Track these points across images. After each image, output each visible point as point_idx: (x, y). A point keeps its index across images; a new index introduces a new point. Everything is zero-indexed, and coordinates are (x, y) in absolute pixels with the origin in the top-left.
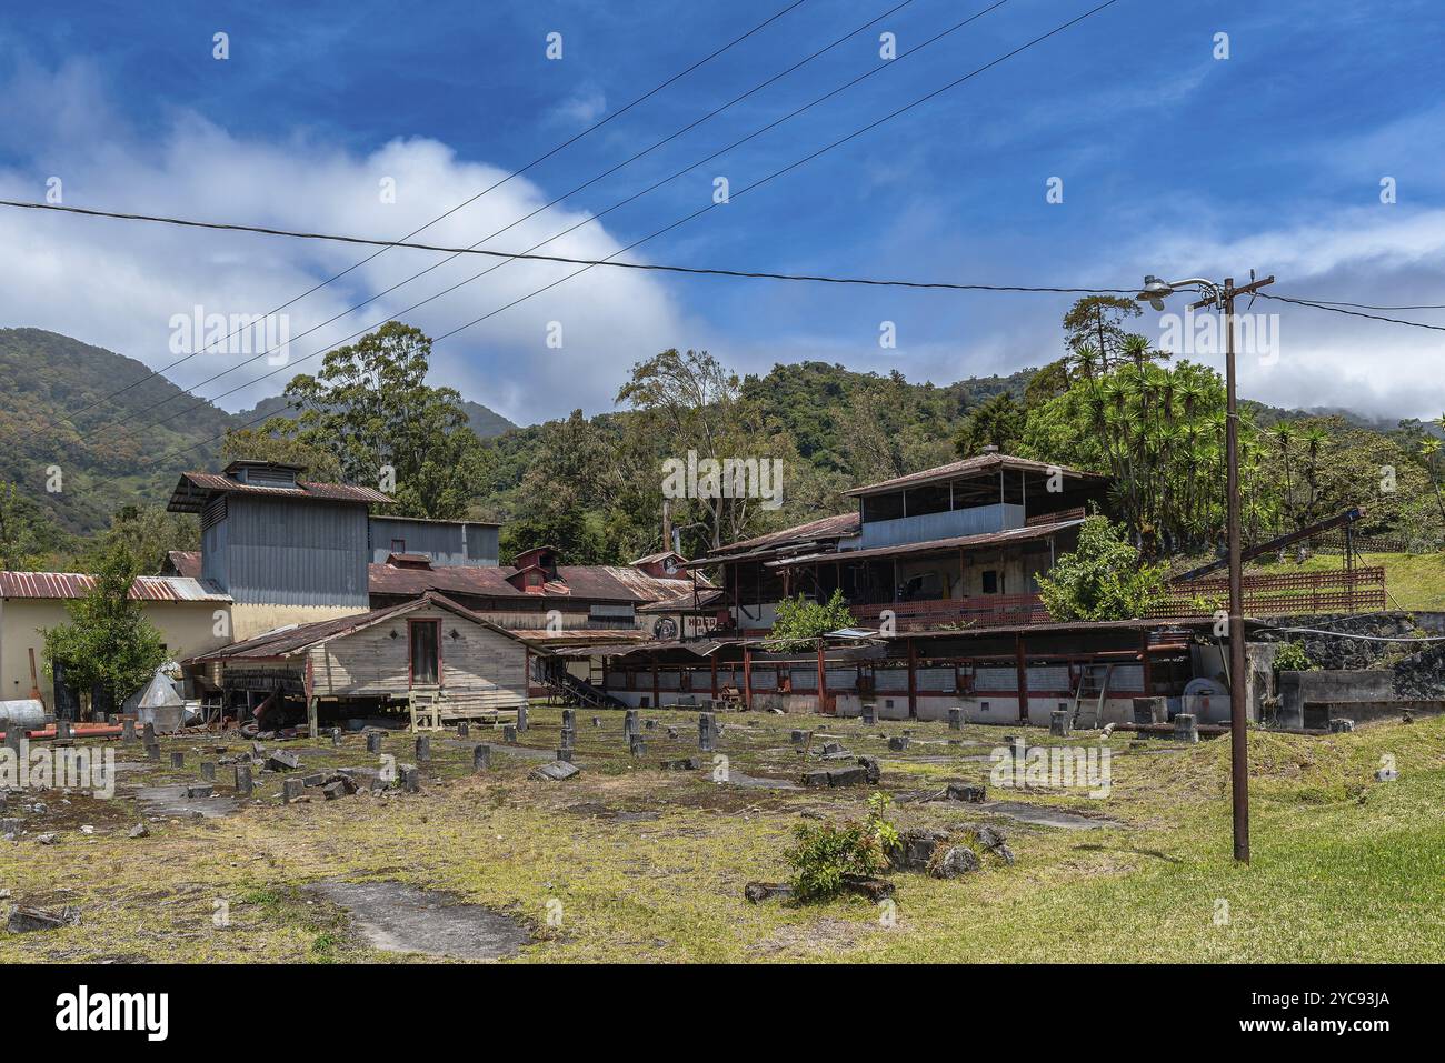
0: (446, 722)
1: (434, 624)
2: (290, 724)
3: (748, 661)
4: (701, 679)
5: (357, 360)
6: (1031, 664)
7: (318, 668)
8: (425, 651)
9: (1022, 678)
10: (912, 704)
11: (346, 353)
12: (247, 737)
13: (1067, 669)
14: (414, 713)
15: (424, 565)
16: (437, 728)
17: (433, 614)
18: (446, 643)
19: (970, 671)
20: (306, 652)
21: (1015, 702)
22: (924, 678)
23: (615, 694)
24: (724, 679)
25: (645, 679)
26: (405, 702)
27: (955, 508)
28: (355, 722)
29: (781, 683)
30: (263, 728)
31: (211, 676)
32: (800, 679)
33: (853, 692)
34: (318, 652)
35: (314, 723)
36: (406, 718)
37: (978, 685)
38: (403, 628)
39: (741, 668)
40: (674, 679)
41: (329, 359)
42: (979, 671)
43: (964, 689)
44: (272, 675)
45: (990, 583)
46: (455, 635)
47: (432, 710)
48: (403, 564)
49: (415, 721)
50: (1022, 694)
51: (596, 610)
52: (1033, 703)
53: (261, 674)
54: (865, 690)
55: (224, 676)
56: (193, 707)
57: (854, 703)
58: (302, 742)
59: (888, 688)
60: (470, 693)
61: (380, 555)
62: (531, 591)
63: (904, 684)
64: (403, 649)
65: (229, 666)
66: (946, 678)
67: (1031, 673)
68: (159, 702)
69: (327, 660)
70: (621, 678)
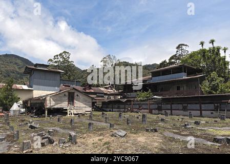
0: (75, 114)
1: (73, 93)
2: (42, 114)
3: (132, 103)
4: (122, 106)
5: (59, 57)
6: (203, 104)
7: (48, 102)
8: (71, 99)
9: (201, 107)
10: (171, 112)
11: (57, 56)
12: (32, 117)
13: (213, 105)
14: (68, 112)
15: (69, 86)
16: (73, 115)
17: (73, 91)
18: (76, 97)
19: (186, 105)
20: (45, 98)
21: (199, 112)
22: (174, 106)
23: (105, 109)
24: (127, 106)
25: (110, 106)
26: (67, 110)
27: (173, 73)
28: (56, 114)
29: (140, 107)
30: (36, 115)
31: (28, 104)
32: (144, 106)
33: (157, 109)
34: (48, 98)
35: (46, 114)
36: (67, 113)
37: (188, 108)
38: (67, 94)
39: (131, 104)
40: (116, 106)
41: (55, 56)
42: (188, 105)
43: (185, 109)
44: (39, 103)
45: (178, 88)
46: (77, 95)
47: (72, 111)
48: (66, 86)
49: (68, 114)
50: (201, 110)
51: (98, 95)
52: (203, 112)
53: (36, 103)
54: (159, 109)
55: (30, 104)
56: (23, 110)
57: (157, 111)
58: (43, 118)
59: (165, 108)
60: (80, 108)
61: (62, 85)
62: (87, 91)
63: (170, 108)
64: (67, 98)
65: (32, 102)
66: (180, 106)
67: (203, 105)
68: (15, 109)
69: (50, 100)
70: (105, 106)
